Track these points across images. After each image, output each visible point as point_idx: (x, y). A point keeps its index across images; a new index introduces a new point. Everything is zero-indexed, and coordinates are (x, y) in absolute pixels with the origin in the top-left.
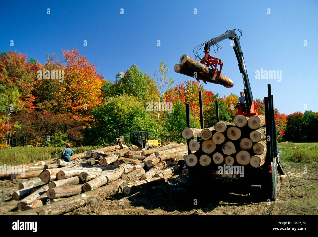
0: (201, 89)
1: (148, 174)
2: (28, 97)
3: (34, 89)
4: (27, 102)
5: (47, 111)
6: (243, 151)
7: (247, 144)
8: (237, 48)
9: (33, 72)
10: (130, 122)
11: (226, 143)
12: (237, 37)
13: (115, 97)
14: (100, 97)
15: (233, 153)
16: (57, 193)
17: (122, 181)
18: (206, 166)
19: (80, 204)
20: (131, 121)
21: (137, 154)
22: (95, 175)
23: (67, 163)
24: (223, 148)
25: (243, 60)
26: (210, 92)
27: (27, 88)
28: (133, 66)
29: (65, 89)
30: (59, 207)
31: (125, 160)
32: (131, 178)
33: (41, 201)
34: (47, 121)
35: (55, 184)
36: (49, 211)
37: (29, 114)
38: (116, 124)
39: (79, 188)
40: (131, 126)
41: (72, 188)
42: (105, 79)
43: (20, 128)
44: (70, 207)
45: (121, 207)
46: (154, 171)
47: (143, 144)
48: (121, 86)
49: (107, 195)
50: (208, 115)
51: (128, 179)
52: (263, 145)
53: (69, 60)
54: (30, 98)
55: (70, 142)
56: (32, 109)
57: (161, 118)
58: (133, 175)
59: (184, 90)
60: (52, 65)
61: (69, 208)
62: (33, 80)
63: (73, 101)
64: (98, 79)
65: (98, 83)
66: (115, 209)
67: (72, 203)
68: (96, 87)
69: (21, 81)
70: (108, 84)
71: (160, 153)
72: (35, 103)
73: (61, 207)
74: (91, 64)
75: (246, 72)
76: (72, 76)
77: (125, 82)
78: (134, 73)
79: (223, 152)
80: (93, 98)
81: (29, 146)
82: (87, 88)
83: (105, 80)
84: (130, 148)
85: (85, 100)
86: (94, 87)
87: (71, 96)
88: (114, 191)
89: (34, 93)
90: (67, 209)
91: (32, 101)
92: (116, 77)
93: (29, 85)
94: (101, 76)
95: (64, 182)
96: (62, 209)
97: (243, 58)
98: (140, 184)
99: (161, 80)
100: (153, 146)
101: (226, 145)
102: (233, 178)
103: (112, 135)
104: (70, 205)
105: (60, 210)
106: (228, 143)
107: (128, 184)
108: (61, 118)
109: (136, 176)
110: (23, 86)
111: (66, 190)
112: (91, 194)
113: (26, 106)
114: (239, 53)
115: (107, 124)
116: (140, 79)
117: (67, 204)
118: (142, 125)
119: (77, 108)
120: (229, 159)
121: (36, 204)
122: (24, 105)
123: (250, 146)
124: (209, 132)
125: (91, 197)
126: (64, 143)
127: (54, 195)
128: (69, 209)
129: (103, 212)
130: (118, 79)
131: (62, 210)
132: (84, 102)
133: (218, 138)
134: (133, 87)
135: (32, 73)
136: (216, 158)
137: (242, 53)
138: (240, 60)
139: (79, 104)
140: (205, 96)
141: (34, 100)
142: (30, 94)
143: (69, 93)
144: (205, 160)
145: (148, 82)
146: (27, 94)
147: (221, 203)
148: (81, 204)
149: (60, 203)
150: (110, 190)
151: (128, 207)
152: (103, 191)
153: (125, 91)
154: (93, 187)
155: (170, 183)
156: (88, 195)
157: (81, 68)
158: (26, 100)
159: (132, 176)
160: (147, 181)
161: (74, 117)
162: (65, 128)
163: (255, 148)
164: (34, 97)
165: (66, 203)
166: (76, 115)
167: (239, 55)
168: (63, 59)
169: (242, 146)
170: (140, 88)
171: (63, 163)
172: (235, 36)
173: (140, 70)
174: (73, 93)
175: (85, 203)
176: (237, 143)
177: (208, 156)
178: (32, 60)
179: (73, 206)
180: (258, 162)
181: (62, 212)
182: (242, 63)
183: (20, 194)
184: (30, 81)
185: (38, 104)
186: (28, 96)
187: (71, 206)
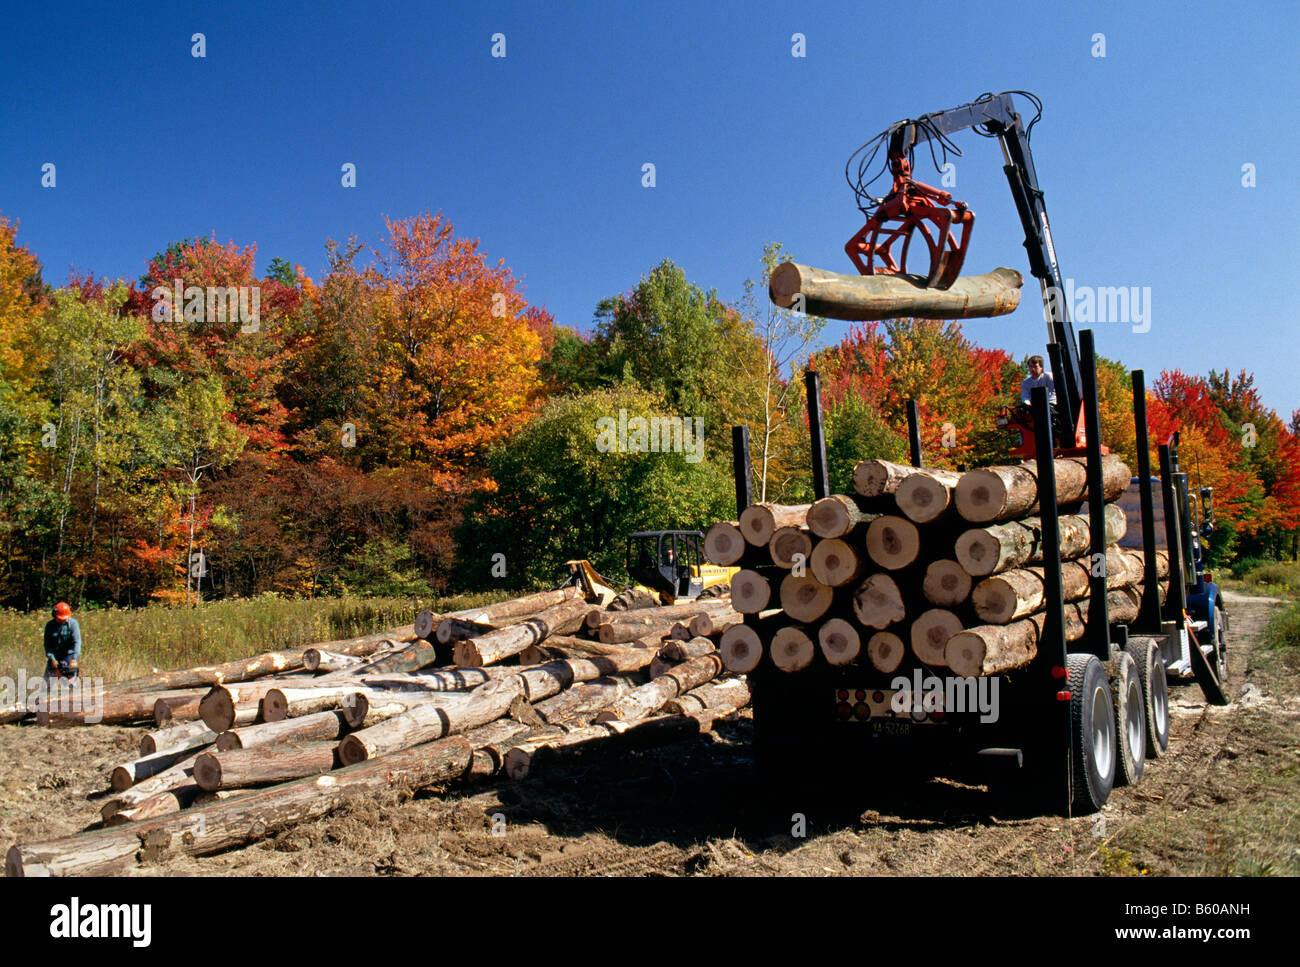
0: (952, 343)
1: (626, 702)
2: (263, 412)
3: (282, 378)
4: (260, 427)
5: (333, 462)
6: (935, 611)
7: (949, 582)
8: (1020, 172)
9: (278, 312)
10: (631, 493)
11: (867, 581)
12: (1019, 125)
13: (571, 398)
14: (534, 399)
15: (896, 620)
16: (229, 771)
17: (509, 728)
18: (797, 669)
19: (308, 811)
20: (637, 490)
21: (633, 622)
22: (399, 706)
23: (348, 660)
24: (855, 602)
25: (1046, 225)
26: (996, 353)
27: (259, 377)
28: (664, 267)
29: (400, 373)
30: (224, 820)
31: (567, 646)
32: (553, 715)
33: (173, 797)
34: (337, 498)
35: (237, 737)
36: (186, 834)
37: (270, 472)
38: (577, 505)
39: (321, 753)
40: (635, 511)
41: (294, 754)
42: (559, 325)
43: (235, 527)
44: (268, 819)
45: (450, 824)
46: (660, 688)
47: (678, 581)
48: (616, 347)
49: (422, 779)
50: (990, 452)
51: (539, 720)
52: (1010, 587)
53: (413, 257)
54: (270, 414)
55: (422, 577)
56: (280, 453)
57: (783, 471)
58: (565, 706)
59: (883, 348)
60: (350, 284)
61: (266, 823)
62: (280, 344)
63: (432, 416)
64: (525, 326)
65: (528, 339)
66: (424, 832)
67: (277, 808)
68: (517, 360)
69: (237, 350)
70: (571, 342)
71: (713, 617)
72: (288, 431)
73: (232, 820)
74: (496, 269)
75: (1056, 274)
76: (426, 321)
77: (632, 332)
78: (668, 293)
79: (855, 615)
80: (510, 403)
81: (268, 594)
82: (484, 363)
83: (560, 327)
84: (622, 597)
85: (477, 411)
86: (511, 359)
87: (425, 400)
88: (450, 767)
89: (283, 393)
90: (257, 827)
91: (279, 423)
92: (597, 315)
93: (267, 363)
94: (543, 312)
95: (277, 732)
96: (235, 828)
97: (1043, 214)
98: (580, 740)
99: (771, 318)
100: (719, 589)
101: (864, 590)
102: (915, 720)
103: (563, 546)
104: (269, 816)
105: (227, 830)
106: (873, 581)
107: (530, 739)
108: (388, 483)
109: (578, 710)
110: (245, 368)
111: (267, 760)
112: (355, 777)
113: (253, 445)
114: (1029, 191)
115: (542, 507)
116: (692, 316)
117: (256, 810)
118: (677, 503)
119: (447, 444)
120: (883, 644)
121: (152, 807)
122: (245, 439)
123: (961, 592)
124: (799, 537)
125: (356, 786)
126: (402, 583)
127: (215, 776)
128: (267, 828)
129: (371, 842)
130: (604, 320)
131: (239, 830)
132: (475, 418)
133: (832, 562)
134: (662, 348)
135: (276, 316)
136: (831, 641)
137: (1042, 194)
138: (1033, 223)
139: (458, 428)
140: (973, 369)
141: (285, 419)
142: (272, 397)
143: (418, 388)
144: (792, 649)
145: (726, 329)
146: (259, 399)
147: (869, 818)
148: (314, 810)
149: (232, 806)
150: (435, 762)
151: (476, 826)
152: (404, 766)
153: (633, 369)
154: (374, 748)
155: (720, 736)
156: (344, 780)
157: (458, 288)
158: (257, 422)
159: (558, 711)
160: (610, 728)
161: (438, 478)
162: (402, 523)
163: (980, 597)
164: (284, 410)
165: (252, 805)
166: (443, 471)
167: (1028, 201)
168: (391, 257)
169: (932, 589)
170: (692, 354)
171: (332, 661)
172: (1015, 119)
173: (693, 281)
174: (430, 388)
175: (328, 806)
176: (910, 581)
177: (802, 633)
178: (280, 265)
179: (281, 816)
180: (976, 656)
181: (238, 838)
182: (1040, 235)
183: (136, 773)
184: (268, 347)
185: (300, 436)
186: (263, 405)
187: (274, 816)
